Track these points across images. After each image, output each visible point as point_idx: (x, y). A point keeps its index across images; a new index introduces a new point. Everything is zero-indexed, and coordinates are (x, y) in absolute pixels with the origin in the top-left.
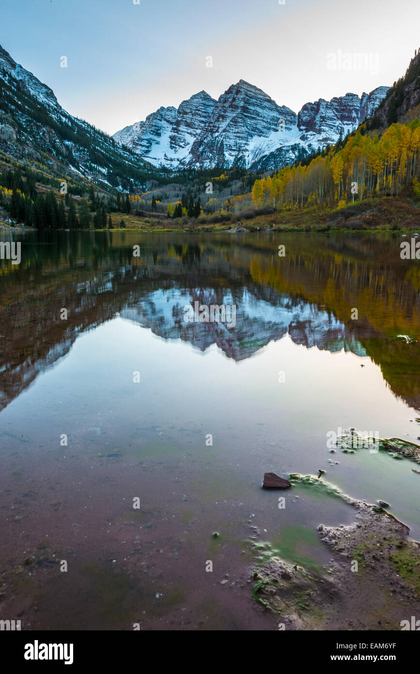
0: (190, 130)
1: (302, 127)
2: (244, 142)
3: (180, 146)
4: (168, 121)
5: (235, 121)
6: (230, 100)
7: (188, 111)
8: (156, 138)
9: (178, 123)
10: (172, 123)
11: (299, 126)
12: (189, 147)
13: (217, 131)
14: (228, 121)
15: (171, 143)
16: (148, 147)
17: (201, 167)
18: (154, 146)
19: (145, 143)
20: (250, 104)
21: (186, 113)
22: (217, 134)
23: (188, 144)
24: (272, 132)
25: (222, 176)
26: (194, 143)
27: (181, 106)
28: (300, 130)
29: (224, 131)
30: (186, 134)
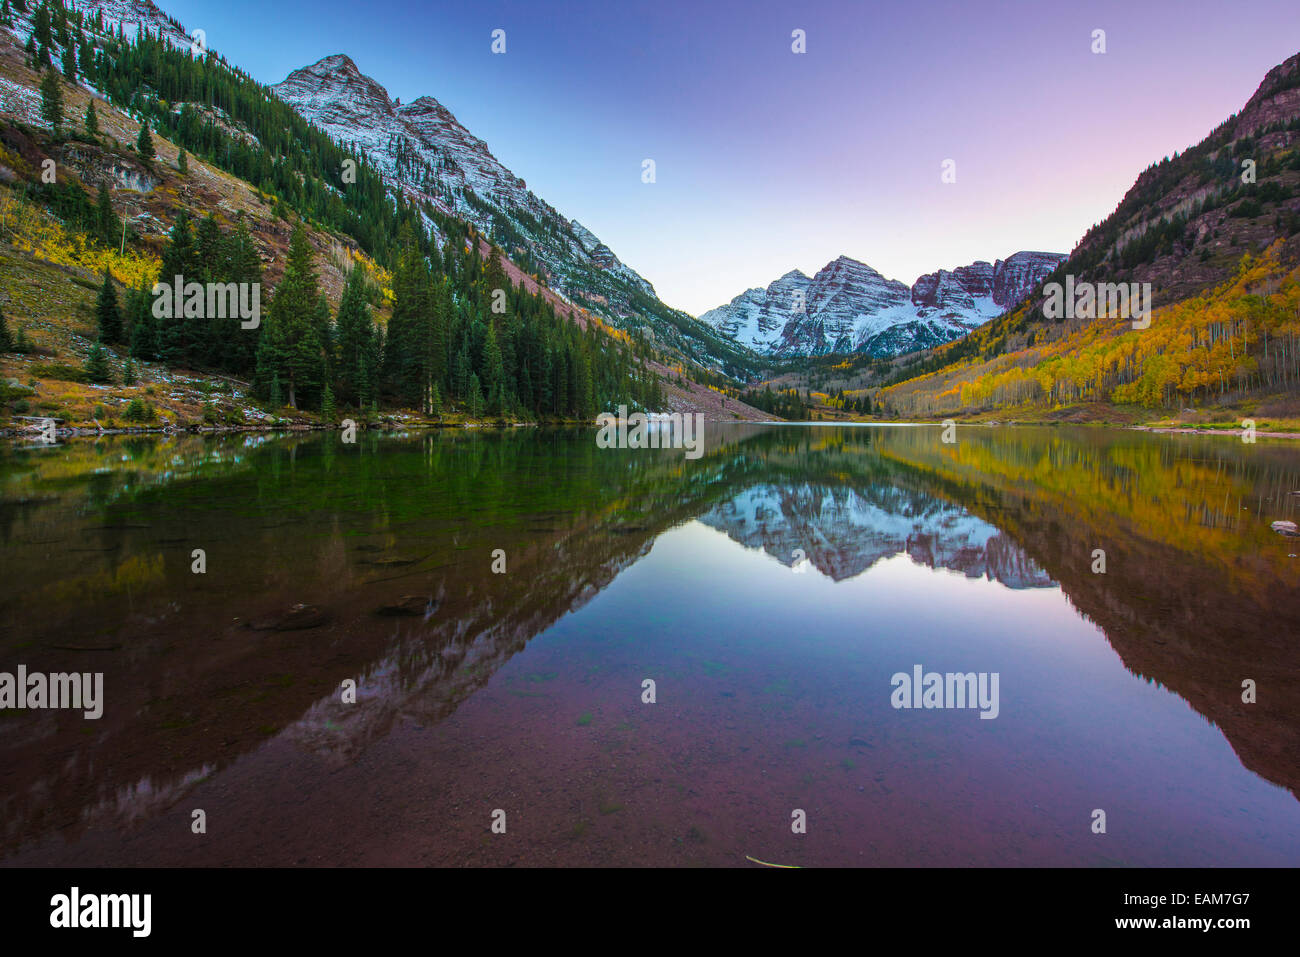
0: (782, 311)
1: (918, 302)
2: (847, 321)
3: (770, 328)
4: (756, 303)
5: (836, 300)
6: (829, 277)
7: (779, 291)
8: (742, 321)
9: (767, 305)
10: (760, 305)
11: (913, 301)
12: (781, 330)
13: (815, 311)
14: (828, 300)
15: (760, 326)
16: (734, 331)
17: (797, 350)
18: (741, 329)
19: (731, 327)
20: (853, 281)
21: (776, 294)
22: (814, 315)
23: (780, 326)
24: (881, 309)
25: (844, 364)
26: (787, 325)
27: (770, 287)
28: (916, 305)
29: (824, 310)
30: (777, 316)
